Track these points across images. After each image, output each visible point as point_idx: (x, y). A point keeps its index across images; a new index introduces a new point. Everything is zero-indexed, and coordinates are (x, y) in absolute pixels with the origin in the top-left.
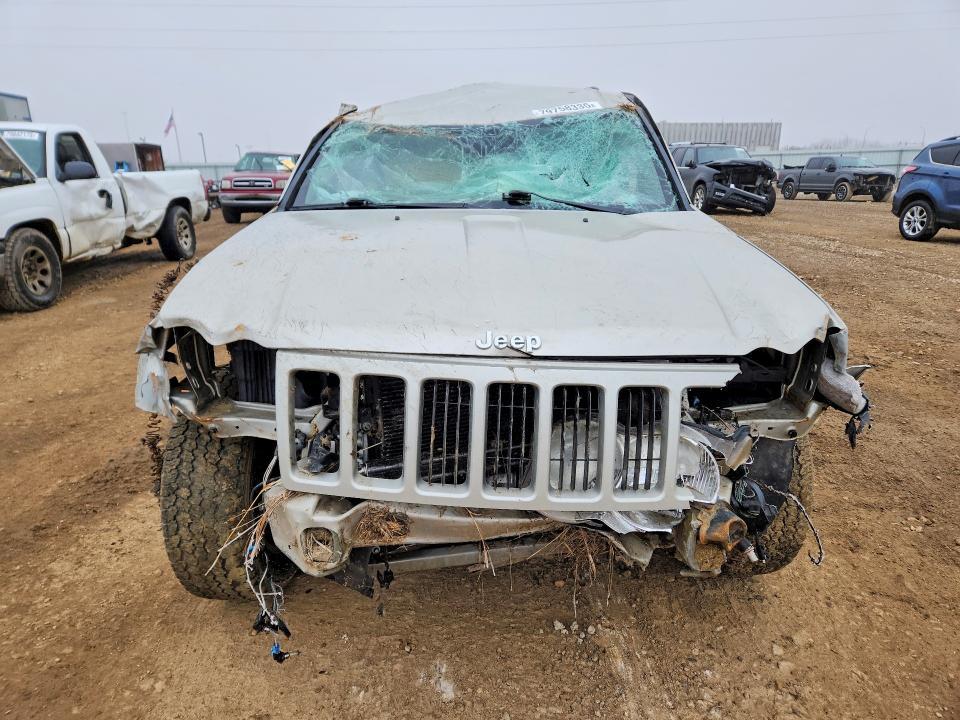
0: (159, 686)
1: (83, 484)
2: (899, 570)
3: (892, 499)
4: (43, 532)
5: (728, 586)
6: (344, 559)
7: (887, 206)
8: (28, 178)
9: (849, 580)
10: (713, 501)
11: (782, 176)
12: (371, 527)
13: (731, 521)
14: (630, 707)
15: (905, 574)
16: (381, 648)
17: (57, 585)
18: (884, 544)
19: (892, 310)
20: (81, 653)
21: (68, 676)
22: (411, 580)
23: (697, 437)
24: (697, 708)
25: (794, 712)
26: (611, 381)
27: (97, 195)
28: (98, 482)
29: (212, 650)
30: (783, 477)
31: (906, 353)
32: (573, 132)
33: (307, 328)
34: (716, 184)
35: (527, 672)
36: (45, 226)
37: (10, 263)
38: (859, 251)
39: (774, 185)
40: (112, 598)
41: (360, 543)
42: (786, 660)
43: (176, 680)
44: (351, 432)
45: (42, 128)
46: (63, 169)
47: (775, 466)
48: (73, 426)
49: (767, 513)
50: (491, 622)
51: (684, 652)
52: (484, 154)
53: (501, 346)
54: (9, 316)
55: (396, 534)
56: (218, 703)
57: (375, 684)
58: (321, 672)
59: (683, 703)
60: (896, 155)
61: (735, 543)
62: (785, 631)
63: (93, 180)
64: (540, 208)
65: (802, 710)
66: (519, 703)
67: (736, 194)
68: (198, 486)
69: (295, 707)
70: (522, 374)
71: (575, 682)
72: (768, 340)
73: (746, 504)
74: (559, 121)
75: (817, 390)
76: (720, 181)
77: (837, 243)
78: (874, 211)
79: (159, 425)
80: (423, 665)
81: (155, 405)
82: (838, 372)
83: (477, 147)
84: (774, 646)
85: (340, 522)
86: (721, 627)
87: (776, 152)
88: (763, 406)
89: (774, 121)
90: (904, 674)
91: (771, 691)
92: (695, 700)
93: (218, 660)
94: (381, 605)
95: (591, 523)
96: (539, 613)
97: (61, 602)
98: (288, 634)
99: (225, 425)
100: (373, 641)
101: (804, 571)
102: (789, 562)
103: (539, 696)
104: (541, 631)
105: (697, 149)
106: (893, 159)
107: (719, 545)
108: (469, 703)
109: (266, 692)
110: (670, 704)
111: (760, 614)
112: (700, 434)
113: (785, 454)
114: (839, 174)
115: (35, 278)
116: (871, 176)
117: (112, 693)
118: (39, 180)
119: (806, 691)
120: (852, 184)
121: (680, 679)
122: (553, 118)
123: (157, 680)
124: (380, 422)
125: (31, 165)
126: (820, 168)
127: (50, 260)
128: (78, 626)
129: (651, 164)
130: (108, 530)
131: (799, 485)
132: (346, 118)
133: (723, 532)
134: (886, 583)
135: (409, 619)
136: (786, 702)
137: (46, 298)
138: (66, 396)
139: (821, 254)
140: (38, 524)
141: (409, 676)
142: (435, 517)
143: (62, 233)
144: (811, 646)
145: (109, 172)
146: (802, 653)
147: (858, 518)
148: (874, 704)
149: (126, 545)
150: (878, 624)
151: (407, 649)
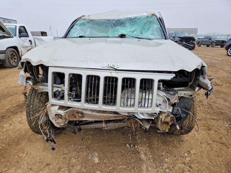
0: (24, 155)
1: (15, 106)
2: (221, 136)
3: (220, 117)
4: (4, 117)
5: (174, 138)
6: (66, 123)
7: (224, 48)
8: (12, 36)
9: (207, 137)
10: (166, 111)
11: (197, 41)
12: (73, 115)
13: (171, 116)
14: (144, 167)
15: (223, 137)
16: (81, 148)
17: (4, 130)
18: (217, 129)
19: (224, 72)
20: (7, 146)
21: (2, 152)
22: (91, 132)
23: (162, 94)
24: (162, 168)
25: (189, 171)
26: (138, 77)
27: (28, 41)
28: (19, 106)
29: (39, 147)
30: (189, 108)
31: (227, 82)
32: (139, 21)
33: (57, 61)
34: (180, 42)
35: (118, 157)
36: (15, 48)
37: (7, 56)
38: (216, 58)
39: (195, 42)
40: (17, 134)
41: (71, 119)
42: (188, 157)
43: (29, 154)
44: (67, 89)
45: (16, 25)
46: (20, 35)
47: (186, 105)
48: (16, 93)
49: (182, 116)
50: (110, 144)
51: (160, 154)
52: (116, 26)
53: (108, 67)
54: (6, 69)
55: (80, 117)
56: (38, 160)
57: (78, 158)
58: (65, 154)
59: (159, 167)
60: (227, 36)
61: (172, 123)
62: (189, 150)
63: (28, 38)
64: (128, 38)
65: (191, 170)
66: (115, 164)
67: (185, 45)
68: (35, 105)
69: (57, 162)
70: (114, 74)
71: (130, 160)
72: (184, 68)
73: (177, 113)
74: (135, 18)
75: (198, 84)
76: (181, 41)
77: (211, 56)
78: (221, 49)
79: (26, 89)
80: (91, 154)
81: (23, 83)
82: (204, 78)
83: (114, 24)
84: (185, 153)
85: (64, 113)
86: (171, 148)
87: (196, 35)
88: (183, 88)
89: (196, 28)
90: (221, 163)
91: (183, 165)
92: (162, 166)
93: (40, 150)
94: (83, 138)
95: (132, 116)
96: (123, 142)
97: (5, 134)
98: (55, 143)
99: (40, 89)
100: (79, 147)
101: (195, 135)
102: (190, 132)
103: (120, 163)
104: (123, 147)
105: (176, 33)
106: (226, 37)
107: (167, 123)
108: (101, 164)
109: (50, 158)
110: (155, 167)
111: (182, 145)
112: (163, 93)
113: (189, 102)
114: (212, 40)
115: (13, 60)
116: (220, 41)
117: (12, 156)
118: (14, 37)
119: (193, 166)
120: (215, 43)
121: (158, 161)
122: (134, 17)
123: (24, 154)
124: (78, 88)
125: (12, 33)
126: (207, 39)
127: (17, 56)
128: (7, 140)
129: (159, 29)
130: (19, 117)
131: (193, 111)
132: (82, 17)
133: (168, 119)
134: (217, 138)
135: (89, 142)
136: (187, 168)
137: (15, 65)
138: (15, 87)
139: (206, 59)
140: (3, 115)
141: (87, 156)
142: (90, 113)
143: (20, 50)
144: (195, 154)
145: (31, 36)
146: (193, 156)
147: (211, 122)
148: (212, 170)
149: (23, 121)
150: (214, 149)
151: (88, 149)
